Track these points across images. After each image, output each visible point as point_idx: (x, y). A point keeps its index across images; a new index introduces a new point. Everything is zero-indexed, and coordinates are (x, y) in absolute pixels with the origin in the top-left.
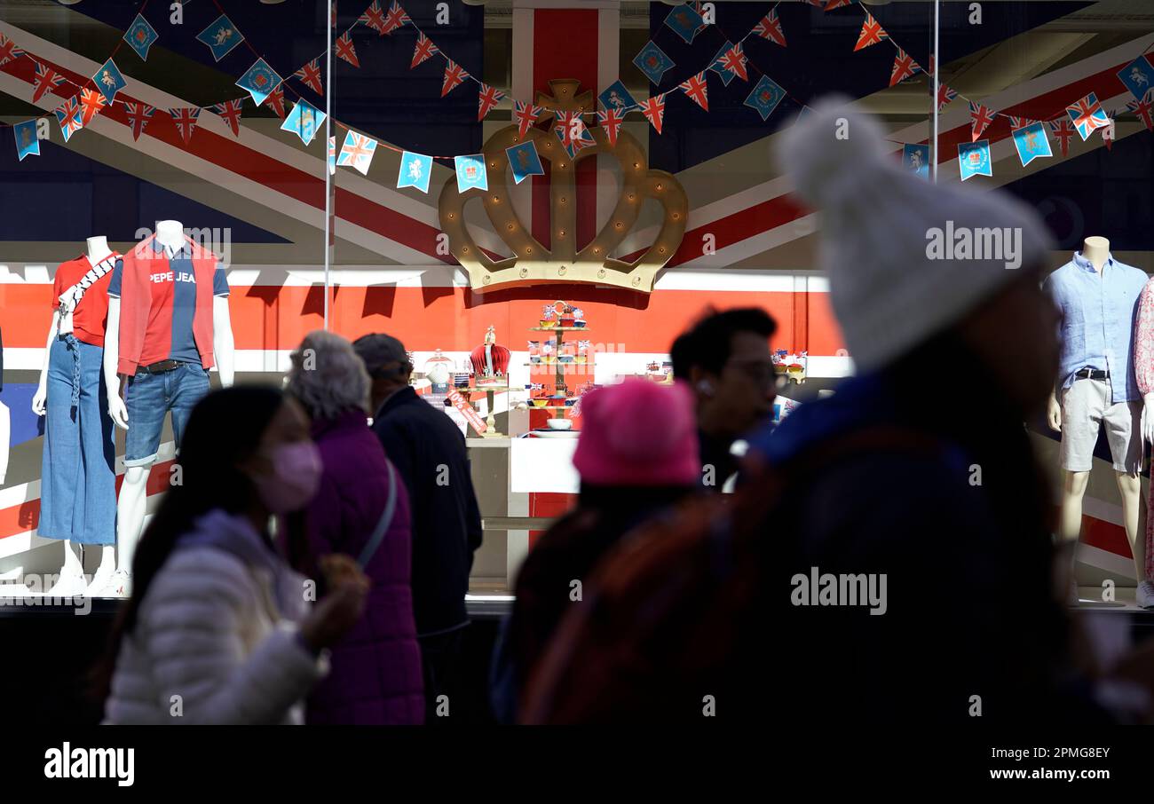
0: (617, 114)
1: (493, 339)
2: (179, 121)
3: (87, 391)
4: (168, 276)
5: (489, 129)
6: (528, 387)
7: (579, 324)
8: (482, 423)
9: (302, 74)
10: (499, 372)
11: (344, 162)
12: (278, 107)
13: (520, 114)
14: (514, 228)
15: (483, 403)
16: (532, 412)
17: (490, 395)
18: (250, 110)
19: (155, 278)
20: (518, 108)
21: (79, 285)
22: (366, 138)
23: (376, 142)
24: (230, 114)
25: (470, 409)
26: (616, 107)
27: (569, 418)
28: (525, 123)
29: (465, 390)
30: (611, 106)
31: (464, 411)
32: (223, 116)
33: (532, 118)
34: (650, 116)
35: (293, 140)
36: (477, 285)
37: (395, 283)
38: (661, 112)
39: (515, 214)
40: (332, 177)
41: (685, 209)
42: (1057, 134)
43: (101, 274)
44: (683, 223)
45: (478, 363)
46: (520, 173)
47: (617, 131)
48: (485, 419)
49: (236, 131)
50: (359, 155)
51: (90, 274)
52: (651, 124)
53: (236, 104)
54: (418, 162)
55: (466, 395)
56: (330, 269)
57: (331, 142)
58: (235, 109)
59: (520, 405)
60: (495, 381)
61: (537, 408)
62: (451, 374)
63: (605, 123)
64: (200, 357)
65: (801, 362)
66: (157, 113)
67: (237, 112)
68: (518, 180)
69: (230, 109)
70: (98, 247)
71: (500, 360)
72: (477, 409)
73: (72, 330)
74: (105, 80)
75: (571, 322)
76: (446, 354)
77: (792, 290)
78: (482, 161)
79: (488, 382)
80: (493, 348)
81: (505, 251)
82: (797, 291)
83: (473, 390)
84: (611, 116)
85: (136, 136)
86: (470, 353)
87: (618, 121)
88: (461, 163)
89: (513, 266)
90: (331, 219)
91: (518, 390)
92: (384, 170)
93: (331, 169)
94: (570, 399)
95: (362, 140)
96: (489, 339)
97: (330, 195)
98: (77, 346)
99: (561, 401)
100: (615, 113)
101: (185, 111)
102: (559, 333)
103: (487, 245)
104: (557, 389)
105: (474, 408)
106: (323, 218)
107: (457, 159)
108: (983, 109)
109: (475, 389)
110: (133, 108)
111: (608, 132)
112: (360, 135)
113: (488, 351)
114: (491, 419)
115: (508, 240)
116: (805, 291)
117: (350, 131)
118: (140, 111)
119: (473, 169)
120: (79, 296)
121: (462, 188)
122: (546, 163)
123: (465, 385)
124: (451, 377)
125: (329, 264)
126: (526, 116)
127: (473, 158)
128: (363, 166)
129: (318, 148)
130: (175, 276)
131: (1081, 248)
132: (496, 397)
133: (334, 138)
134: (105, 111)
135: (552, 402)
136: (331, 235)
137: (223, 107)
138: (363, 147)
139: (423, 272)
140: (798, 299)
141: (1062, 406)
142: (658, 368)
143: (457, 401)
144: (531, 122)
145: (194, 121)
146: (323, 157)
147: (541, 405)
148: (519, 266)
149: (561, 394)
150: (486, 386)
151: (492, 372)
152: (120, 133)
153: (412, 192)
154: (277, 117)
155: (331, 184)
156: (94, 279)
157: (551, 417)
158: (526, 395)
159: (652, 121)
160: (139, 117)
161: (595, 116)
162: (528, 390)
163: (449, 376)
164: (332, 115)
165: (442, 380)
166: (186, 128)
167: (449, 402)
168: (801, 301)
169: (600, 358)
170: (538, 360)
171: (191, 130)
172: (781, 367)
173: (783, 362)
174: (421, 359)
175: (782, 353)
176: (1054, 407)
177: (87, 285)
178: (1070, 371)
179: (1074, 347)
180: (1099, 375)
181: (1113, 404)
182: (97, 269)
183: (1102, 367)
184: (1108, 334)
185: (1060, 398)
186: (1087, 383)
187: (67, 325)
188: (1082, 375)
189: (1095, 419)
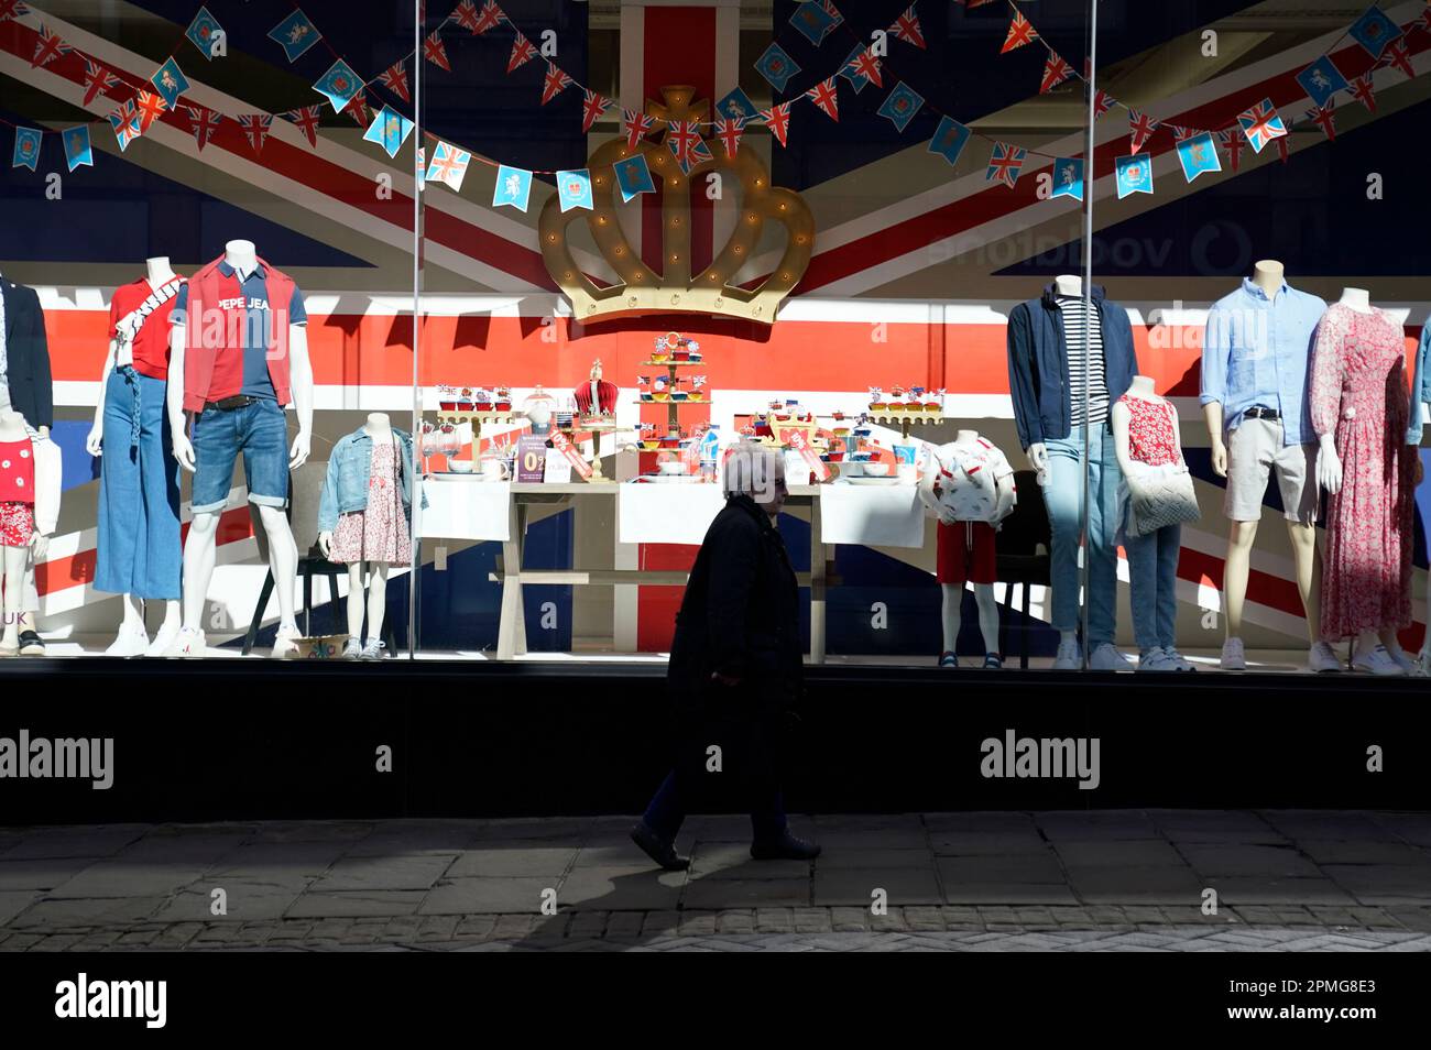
0: (737, 125)
1: (599, 374)
2: (249, 129)
3: (149, 429)
5: (595, 142)
6: (637, 427)
7: (694, 358)
8: (587, 467)
9: (386, 77)
10: (606, 411)
11: (434, 177)
12: (359, 112)
13: (629, 125)
14: (621, 252)
15: (588, 445)
16: (641, 453)
17: (596, 436)
18: (329, 119)
20: (627, 118)
21: (138, 311)
22: (458, 151)
23: (470, 155)
24: (307, 122)
25: (575, 452)
26: (735, 117)
28: (635, 135)
29: (568, 430)
30: (729, 116)
31: (567, 453)
32: (298, 124)
33: (643, 129)
34: (773, 127)
35: (376, 151)
36: (581, 314)
37: (490, 312)
38: (785, 122)
39: (624, 238)
40: (421, 193)
41: (812, 231)
42: (1226, 146)
43: (163, 299)
44: (810, 246)
45: (583, 400)
46: (630, 191)
47: (737, 143)
48: (590, 463)
49: (313, 141)
50: (451, 169)
51: (151, 299)
52: (774, 136)
53: (313, 111)
54: (516, 178)
55: (568, 435)
56: (419, 295)
57: (420, 154)
58: (311, 117)
59: (628, 448)
60: (601, 420)
61: (648, 450)
62: (553, 413)
63: (724, 135)
64: (275, 392)
65: (939, 399)
66: (224, 120)
67: (314, 120)
68: (627, 198)
69: (305, 114)
70: (160, 270)
71: (607, 397)
72: (581, 452)
73: (131, 361)
74: (165, 81)
75: (685, 356)
76: (547, 391)
77: (927, 322)
78: (585, 175)
80: (600, 383)
81: (613, 278)
82: (933, 322)
83: (577, 429)
84: (730, 127)
85: (201, 145)
86: (574, 390)
87: (737, 133)
88: (565, 179)
89: (621, 294)
90: (421, 240)
91: (627, 430)
92: (479, 187)
93: (421, 185)
94: (684, 440)
95: (454, 152)
96: (595, 374)
97: (420, 214)
98: (137, 380)
99: (675, 443)
100: (734, 124)
101: (256, 119)
102: (673, 367)
103: (593, 272)
104: (670, 429)
105: (578, 450)
106: (413, 241)
107: (560, 175)
108: (1144, 118)
109: (580, 430)
110: (197, 115)
111: (727, 145)
112: (452, 147)
113: (594, 387)
114: (597, 463)
115: (617, 266)
116: (942, 322)
117: (440, 142)
118: (205, 118)
119: (577, 186)
120: (139, 324)
121: (565, 207)
122: (658, 180)
123: (568, 424)
124: (553, 417)
125: (419, 291)
126: (636, 127)
127: (577, 173)
128: (455, 182)
129: (404, 162)
131: (1252, 273)
132: (603, 439)
133: (423, 150)
134: (166, 117)
135: (664, 444)
136: (421, 259)
137: (298, 114)
138: (455, 160)
139: (521, 299)
140: (934, 331)
141: (1228, 449)
142: (780, 407)
143: (560, 443)
144: (641, 133)
145: (266, 129)
146: (412, 172)
147: (651, 447)
148: (628, 294)
149: (674, 435)
150: (591, 426)
151: (598, 410)
152: (182, 142)
153: (509, 211)
154: (359, 126)
155: (421, 203)
156: (155, 305)
157: (662, 460)
158: (635, 437)
159: (776, 132)
160: (204, 123)
161: (713, 126)
162: (638, 430)
164: (420, 124)
165: (543, 419)
166: (257, 137)
167: (550, 444)
168: (938, 334)
169: (715, 394)
170: (649, 398)
171: (263, 139)
172: (917, 406)
173: (918, 399)
174: (519, 397)
175: (919, 391)
176: (1219, 450)
177: (148, 312)
178: (1237, 409)
179: (1243, 383)
180: (1270, 414)
181: (1285, 446)
182: (159, 294)
183: (1273, 405)
184: (1280, 369)
185: (1226, 440)
186: (1257, 422)
187: (126, 356)
188: (1251, 414)
189: (1265, 463)
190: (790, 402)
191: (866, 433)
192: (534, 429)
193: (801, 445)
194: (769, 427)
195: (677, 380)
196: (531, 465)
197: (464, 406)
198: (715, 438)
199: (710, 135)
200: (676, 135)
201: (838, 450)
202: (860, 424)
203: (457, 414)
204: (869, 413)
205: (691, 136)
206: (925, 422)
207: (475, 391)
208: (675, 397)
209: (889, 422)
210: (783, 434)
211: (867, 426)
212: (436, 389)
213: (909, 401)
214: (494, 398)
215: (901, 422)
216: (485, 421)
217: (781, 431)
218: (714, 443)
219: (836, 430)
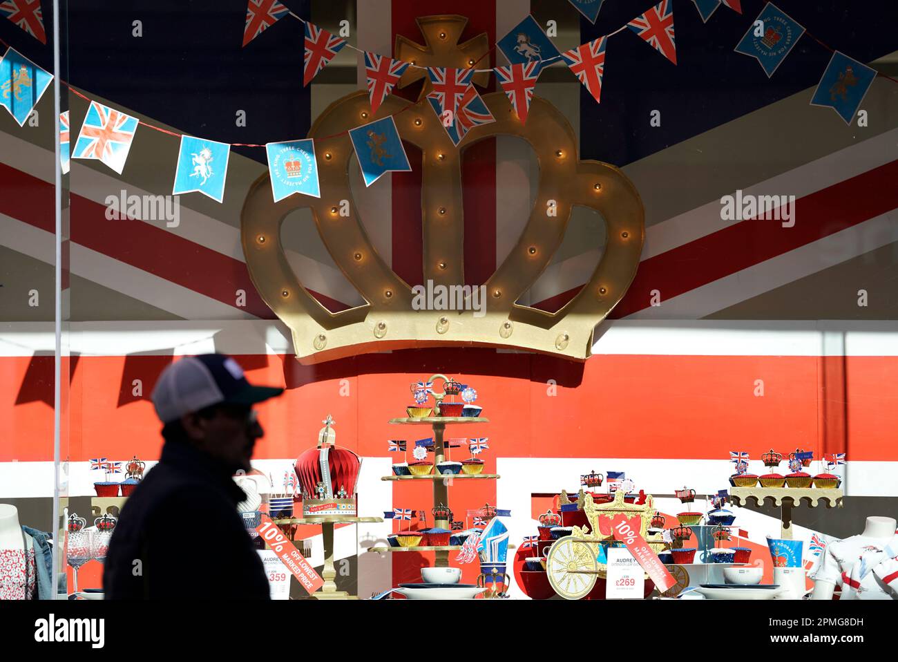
0: (528, 71)
1: (332, 437)
5: (321, 98)
6: (389, 515)
7: (470, 412)
8: (314, 576)
9: (9, 7)
10: (342, 492)
11: (85, 152)
13: (371, 74)
14: (362, 257)
15: (316, 543)
16: (395, 554)
17: (328, 530)
20: (368, 64)
22: (120, 115)
23: (137, 121)
25: (296, 554)
26: (526, 61)
27: (455, 565)
28: (379, 88)
29: (287, 521)
30: (519, 59)
31: (285, 556)
33: (391, 80)
34: (582, 74)
36: (304, 350)
37: (172, 350)
38: (599, 67)
39: (365, 236)
40: (65, 178)
41: (640, 221)
44: (638, 246)
45: (308, 477)
46: (373, 171)
47: (528, 98)
48: (319, 570)
50: (109, 141)
52: (583, 87)
54: (206, 153)
55: (289, 531)
56: (64, 329)
57: (63, 120)
59: (378, 545)
60: (335, 506)
61: (404, 549)
62: (263, 496)
63: (509, 87)
65: (837, 470)
68: (369, 181)
71: (342, 472)
72: (306, 553)
75: (457, 409)
77: (820, 354)
78: (309, 151)
79: (323, 508)
80: (332, 452)
81: (348, 295)
82: (827, 354)
83: (300, 520)
84: (518, 75)
86: (294, 461)
87: (529, 84)
88: (277, 154)
89: (363, 320)
91: (373, 520)
92: (150, 167)
93: (64, 166)
94: (458, 535)
95: (113, 117)
96: (324, 438)
97: (63, 207)
99: (444, 538)
100: (524, 71)
102: (439, 426)
103: (321, 287)
104: (437, 517)
105: (302, 551)
107: (270, 147)
109: (303, 521)
111: (514, 101)
112: (110, 110)
113: (324, 457)
114: (329, 569)
115: (355, 279)
116: (840, 354)
117: (93, 103)
119: (297, 163)
121: (279, 194)
122: (414, 152)
123: (287, 513)
124: (263, 502)
125: (63, 320)
126: (382, 76)
127: (296, 146)
128: (116, 160)
129: (41, 133)
132: (338, 534)
133: (66, 115)
135: (428, 539)
136: (64, 273)
138: (115, 129)
139: (216, 331)
140: (829, 367)
142: (599, 483)
143: (274, 540)
144: (389, 85)
147: (410, 544)
148: (372, 321)
149: (443, 525)
150: (322, 516)
151: (330, 491)
153: (194, 202)
155: (64, 190)
157: (427, 564)
158: (386, 529)
159: (586, 82)
161: (493, 75)
162: (390, 521)
163: (260, 499)
164: (62, 77)
167: (260, 543)
168: (835, 371)
169: (504, 465)
170: (406, 471)
172: (800, 480)
173: (805, 470)
175: (805, 458)
190: (612, 476)
191: (729, 520)
193: (631, 539)
194: (582, 513)
195: (446, 444)
198: (504, 530)
199: (489, 86)
200: (440, 88)
201: (686, 546)
202: (718, 507)
204: (731, 491)
205: (461, 89)
206: (815, 504)
208: (442, 469)
209: (761, 503)
210: (602, 519)
211: (729, 509)
212: (87, 465)
213: (789, 472)
215: (779, 503)
217: (601, 517)
218: (502, 537)
219: (683, 516)
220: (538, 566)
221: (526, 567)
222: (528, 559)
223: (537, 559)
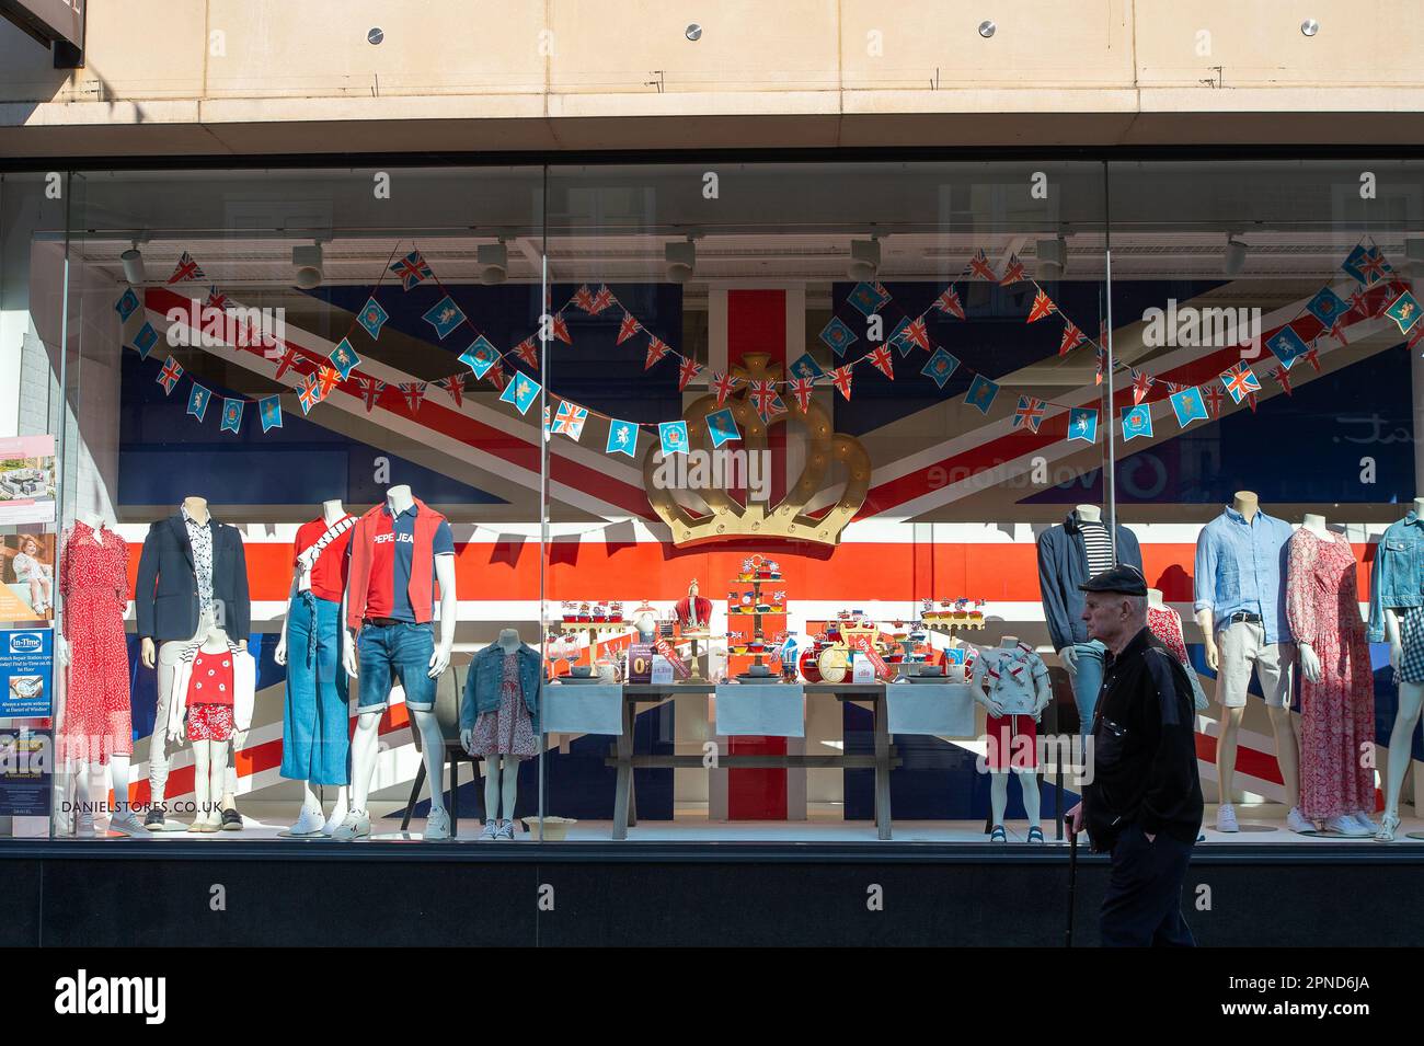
0: (807, 383)
1: (696, 590)
2: (408, 395)
3: (324, 643)
4: (389, 537)
5: (688, 399)
6: (727, 635)
7: (775, 577)
8: (687, 670)
9: (519, 350)
10: (702, 622)
11: (559, 430)
12: (497, 380)
13: (718, 385)
17: (694, 641)
18: (474, 386)
19: (378, 539)
20: (716, 379)
21: (316, 546)
22: (578, 408)
23: (587, 411)
24: (454, 389)
25: (675, 656)
26: (806, 377)
27: (766, 662)
28: (722, 393)
29: (670, 638)
30: (801, 376)
31: (670, 659)
32: (448, 389)
33: (729, 387)
34: (839, 386)
35: (510, 410)
36: (678, 539)
38: (849, 380)
40: (547, 443)
41: (869, 467)
42: (1209, 398)
43: (336, 535)
44: (867, 480)
45: (683, 612)
47: (808, 398)
48: (688, 665)
49: (459, 402)
50: (571, 423)
51: (326, 535)
52: (839, 392)
53: (459, 379)
54: (625, 429)
55: (671, 644)
57: (547, 410)
58: (458, 383)
61: (737, 654)
62: (656, 622)
63: (797, 391)
64: (413, 613)
65: (980, 609)
66: (388, 388)
67: (461, 386)
68: (717, 444)
69: (454, 382)
70: (334, 510)
71: (703, 611)
73: (310, 587)
74: (340, 358)
75: (767, 575)
76: (652, 604)
78: (684, 426)
80: (697, 599)
84: (802, 385)
85: (369, 408)
87: (808, 390)
88: (665, 429)
89: (710, 522)
90: (546, 480)
91: (719, 638)
92: (594, 437)
93: (547, 435)
94: (768, 646)
95: (574, 409)
97: (546, 459)
98: (314, 603)
99: (760, 648)
100: (805, 383)
101: (413, 385)
102: (757, 584)
104: (756, 637)
106: (540, 481)
107: (662, 426)
108: (1143, 376)
110: (366, 384)
111: (800, 400)
112: (572, 405)
113: (692, 603)
114: (694, 665)
117: (563, 401)
118: (372, 386)
119: (676, 434)
120: (316, 555)
121: (666, 452)
122: (742, 428)
123: (670, 632)
126: (724, 386)
127: (676, 424)
128: (575, 432)
129: (534, 418)
130: (396, 536)
133: (548, 408)
134: (342, 386)
135: (751, 648)
136: (547, 496)
137: (447, 381)
138: (575, 416)
141: (1218, 647)
142: (848, 616)
143: (664, 650)
144: (728, 391)
145: (421, 394)
146: (538, 424)
147: (740, 651)
148: (718, 521)
149: (759, 641)
151: (695, 621)
152: (354, 405)
153: (619, 457)
154: (498, 390)
155: (546, 450)
156: (329, 540)
157: (750, 662)
158: (726, 643)
159: (841, 390)
160: (371, 391)
161: (787, 385)
162: (728, 638)
163: (654, 625)
164: (547, 387)
165: (649, 628)
166: (414, 401)
167: (655, 651)
169: (791, 605)
170: (738, 610)
171: (419, 403)
172: (961, 615)
173: (964, 609)
174: (629, 609)
175: (963, 602)
176: (1212, 648)
177: (323, 545)
178: (1226, 614)
179: (1230, 593)
180: (1253, 618)
181: (1265, 644)
182: (333, 531)
183: (1255, 611)
184: (1260, 581)
185: (1217, 640)
186: (1242, 625)
187: (305, 583)
188: (1238, 618)
189: (1250, 659)
190: (855, 612)
191: (922, 638)
192: (641, 636)
193: (867, 648)
194: (839, 633)
195: (761, 594)
196: (639, 668)
197: (583, 619)
198: (795, 644)
199: (784, 393)
200: (757, 392)
201: (896, 653)
202: (915, 629)
203: (577, 626)
204: (924, 621)
205: (770, 393)
206: (969, 628)
207: (593, 604)
208: (761, 609)
209: (939, 628)
210: (850, 638)
211: (922, 632)
212: (559, 603)
213: (955, 610)
214: (608, 612)
215: (949, 628)
216: (600, 631)
217: (849, 637)
218: (794, 648)
219: (896, 636)
220: (814, 664)
221: (806, 664)
222: (808, 660)
223: (813, 660)
